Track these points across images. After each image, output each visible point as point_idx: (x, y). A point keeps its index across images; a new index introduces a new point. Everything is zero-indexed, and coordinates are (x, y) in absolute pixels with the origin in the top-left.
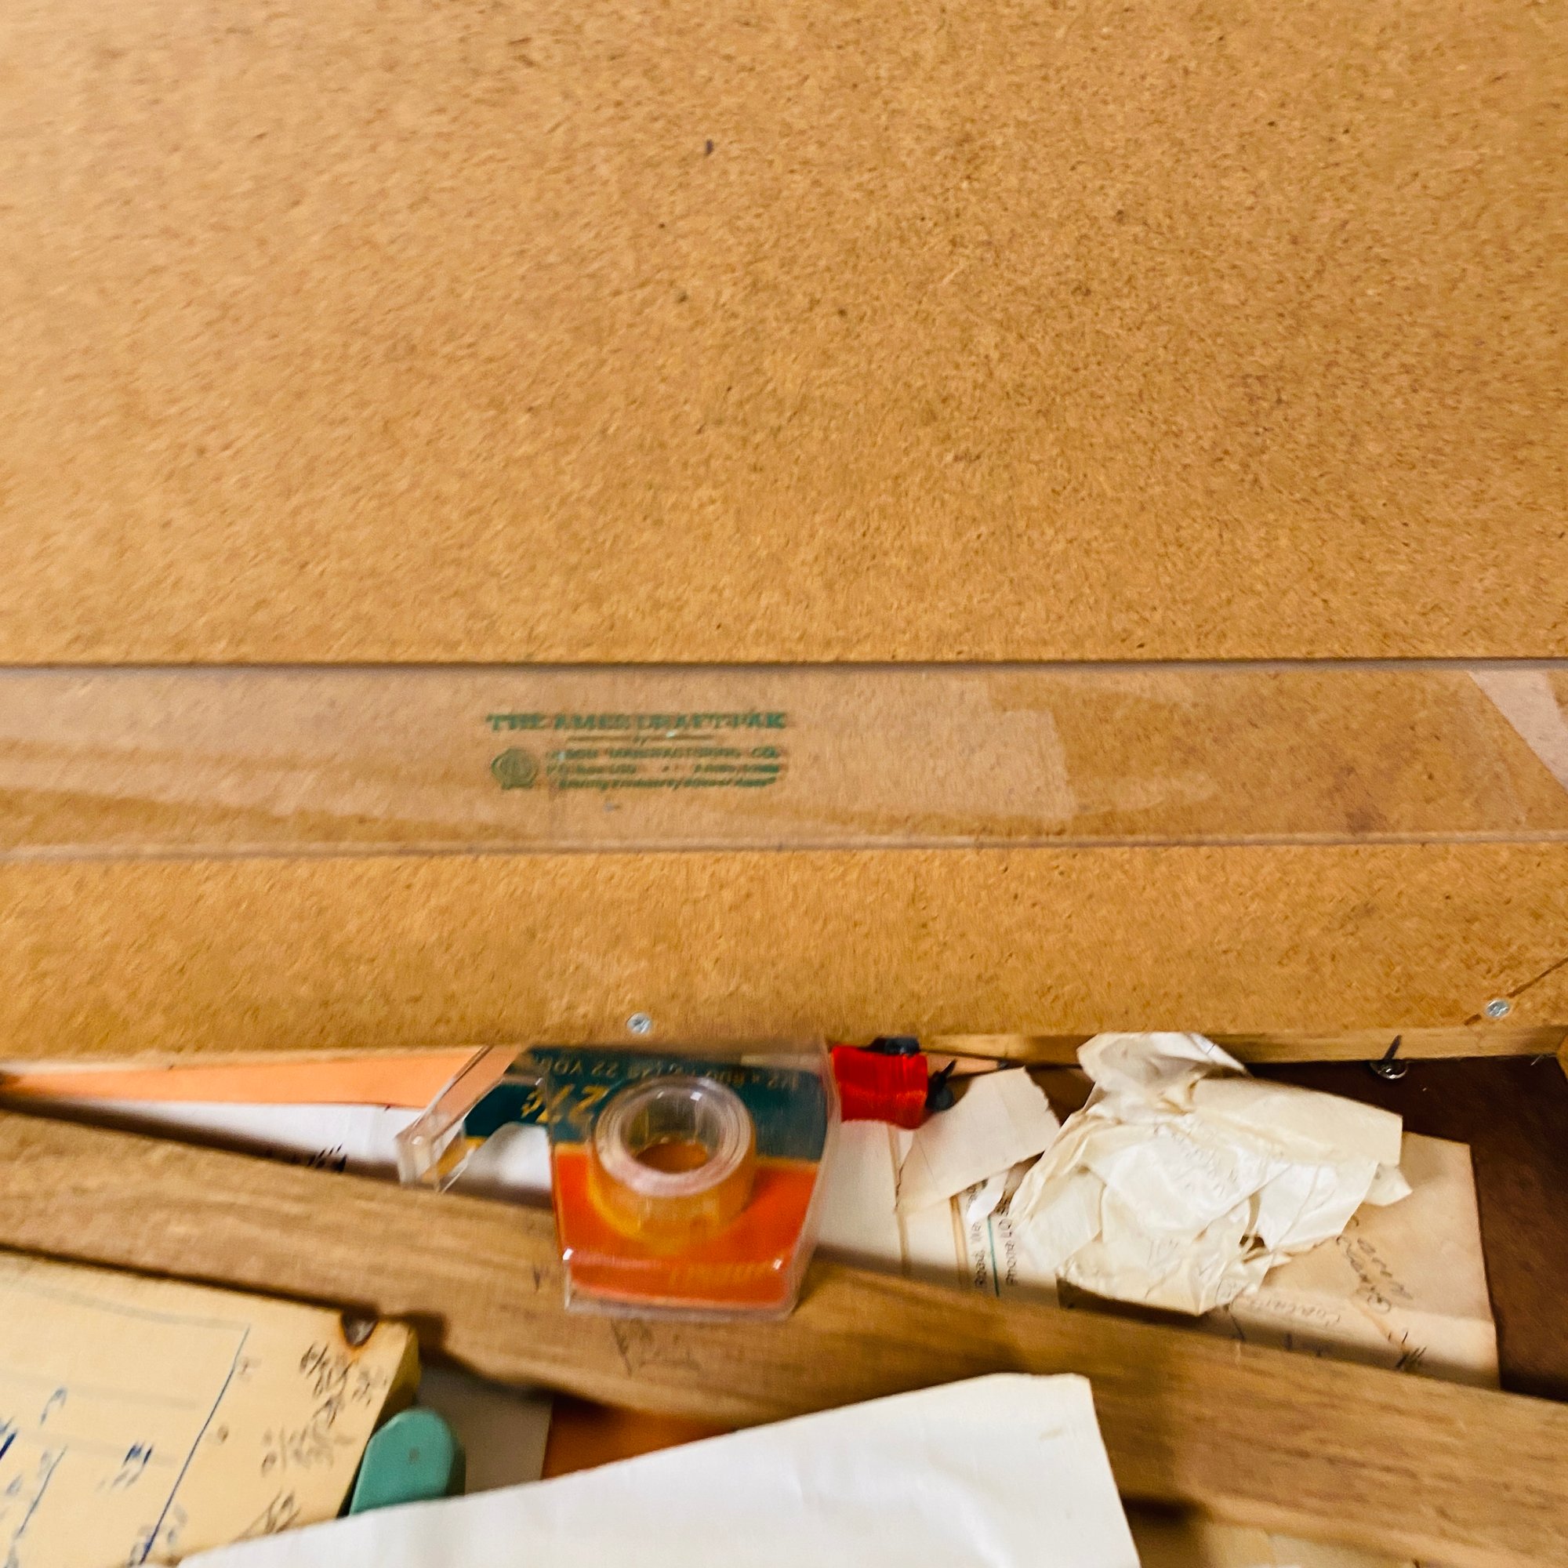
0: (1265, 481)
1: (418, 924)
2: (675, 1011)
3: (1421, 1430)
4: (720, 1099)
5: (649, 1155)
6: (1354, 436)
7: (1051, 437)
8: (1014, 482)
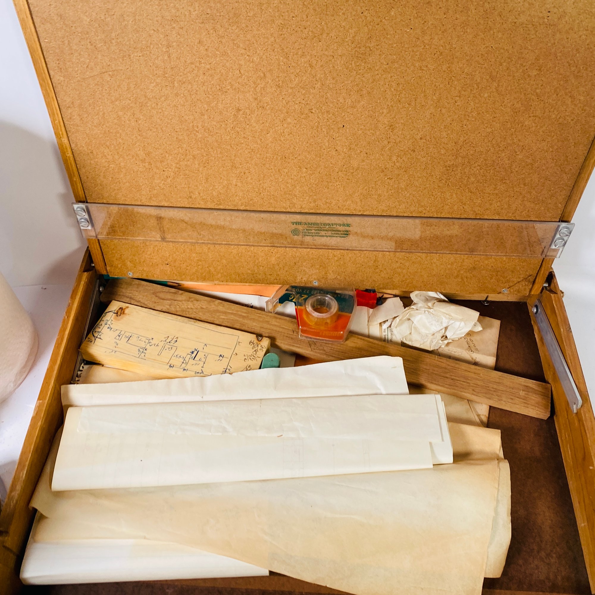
0: (450, 184)
1: (273, 260)
2: (323, 281)
3: (472, 375)
4: (331, 299)
5: (316, 310)
6: (469, 177)
7: (407, 176)
8: (399, 183)
